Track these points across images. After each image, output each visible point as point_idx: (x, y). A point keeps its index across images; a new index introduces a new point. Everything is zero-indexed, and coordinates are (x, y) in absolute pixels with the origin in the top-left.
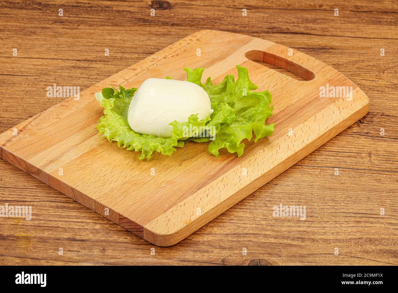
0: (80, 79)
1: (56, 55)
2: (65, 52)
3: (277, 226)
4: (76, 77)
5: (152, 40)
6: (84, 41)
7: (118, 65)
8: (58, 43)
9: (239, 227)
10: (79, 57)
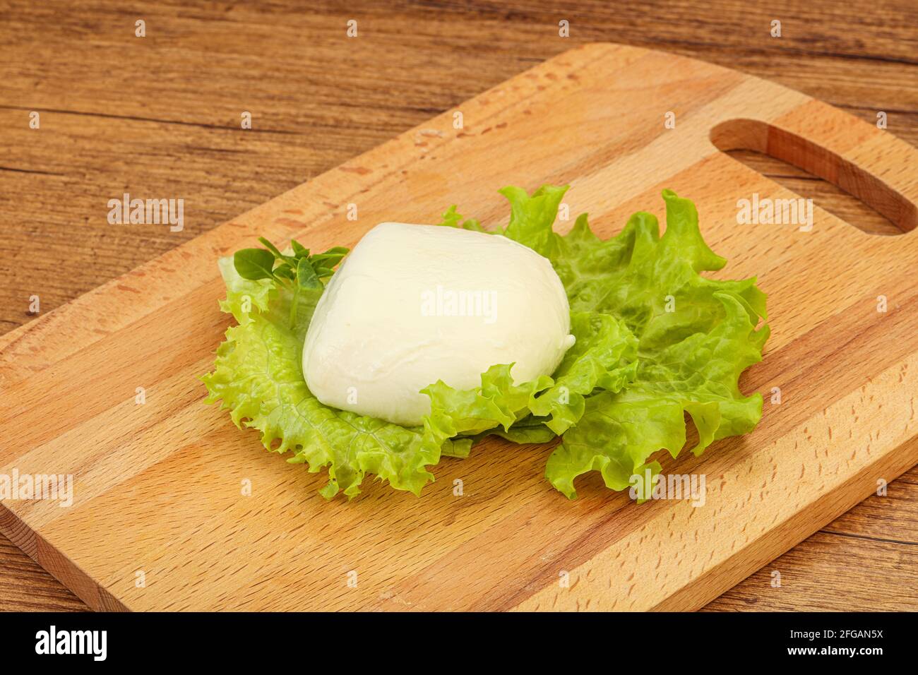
0: (199, 192)
1: (143, 105)
4: (190, 183)
5: (439, 65)
6: (236, 60)
7: (324, 147)
8: (158, 64)
10: (211, 115)
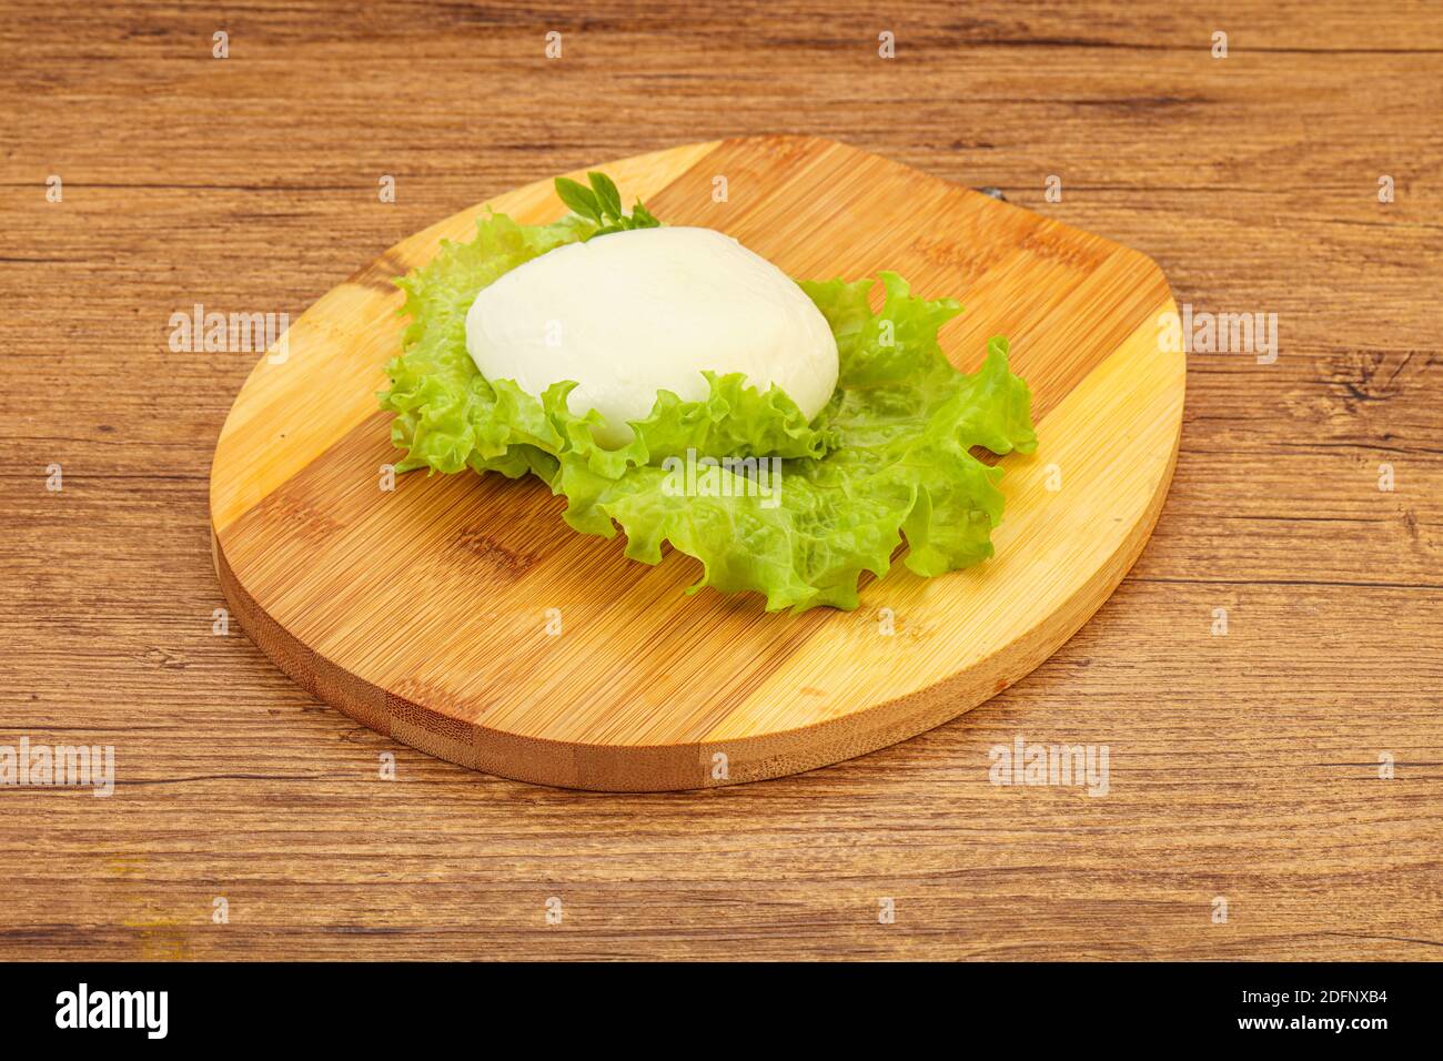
2: (193, 157)
3: (1115, 832)
9: (975, 843)
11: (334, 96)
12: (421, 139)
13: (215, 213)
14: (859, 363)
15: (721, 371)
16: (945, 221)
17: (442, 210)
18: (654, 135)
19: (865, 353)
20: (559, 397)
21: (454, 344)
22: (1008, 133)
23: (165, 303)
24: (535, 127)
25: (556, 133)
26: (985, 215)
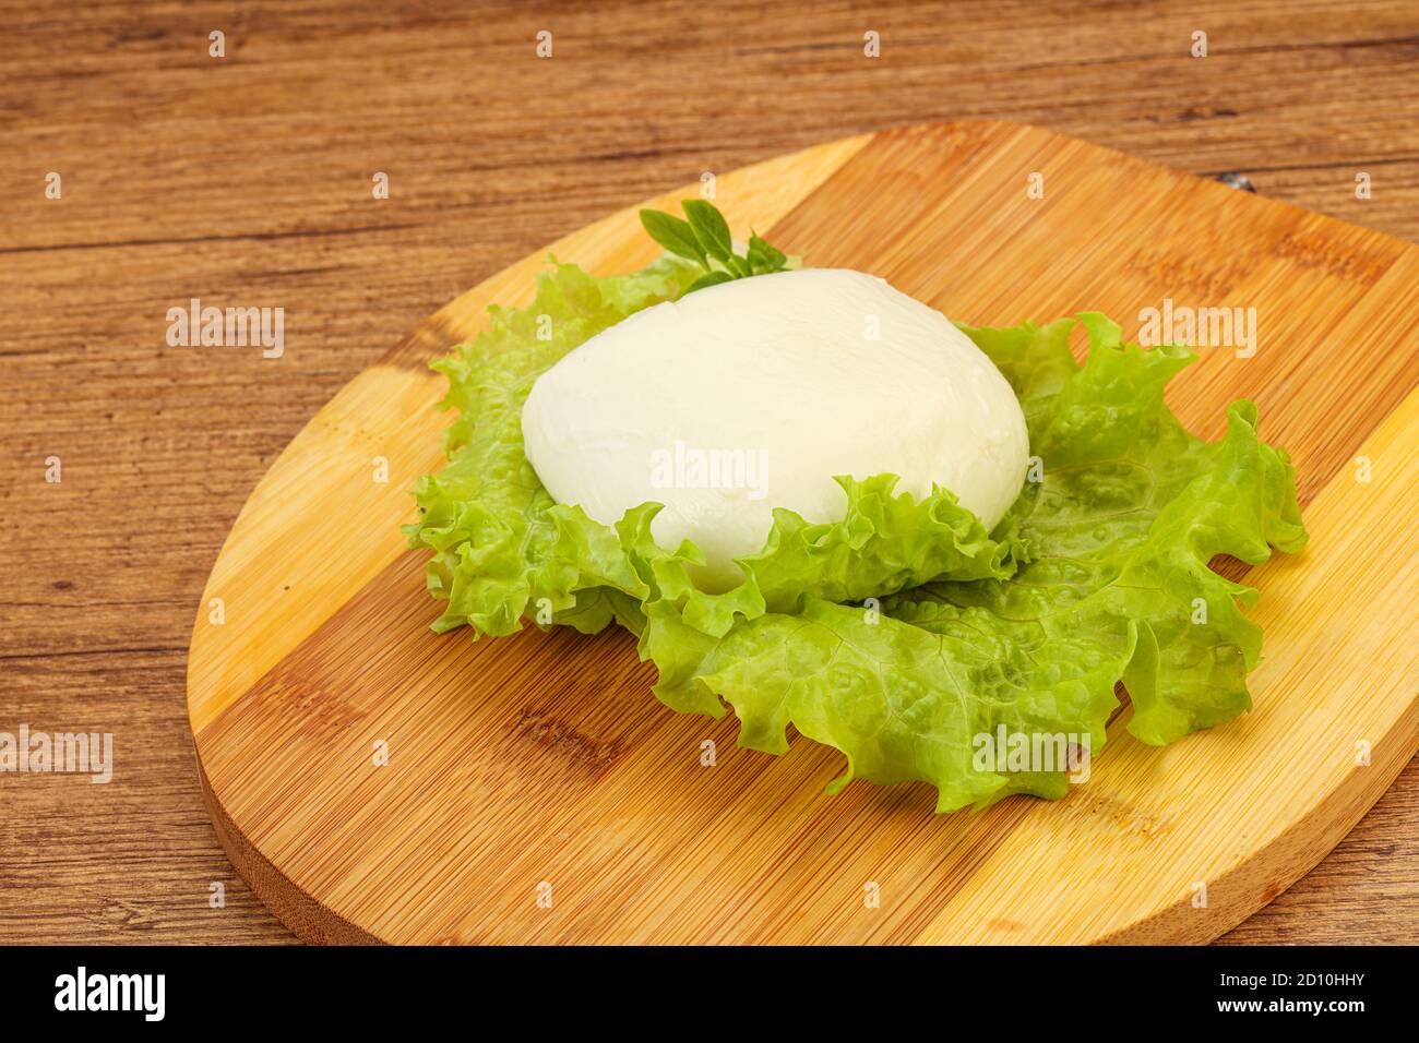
11: (376, 104)
12: (486, 155)
13: (218, 274)
14: (1057, 439)
15: (861, 473)
16: (1173, 225)
17: (511, 250)
18: (790, 129)
19: (1065, 424)
20: (638, 528)
21: (510, 449)
22: (1255, 94)
23: (147, 404)
24: (634, 128)
25: (661, 134)
26: (1227, 212)
